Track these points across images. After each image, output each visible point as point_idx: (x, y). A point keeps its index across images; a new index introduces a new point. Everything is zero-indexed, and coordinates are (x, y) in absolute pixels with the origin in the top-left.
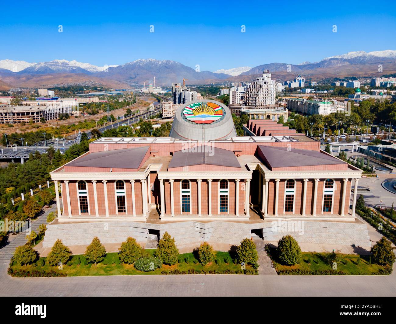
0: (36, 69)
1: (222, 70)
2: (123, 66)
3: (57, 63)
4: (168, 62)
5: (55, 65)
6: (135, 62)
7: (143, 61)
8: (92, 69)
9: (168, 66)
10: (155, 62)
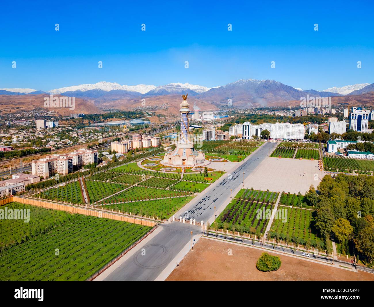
0: (156, 92)
2: (224, 87)
3: (173, 85)
4: (268, 81)
5: (170, 88)
6: (235, 82)
7: (244, 81)
8: (201, 90)
9: (267, 86)
10: (255, 83)
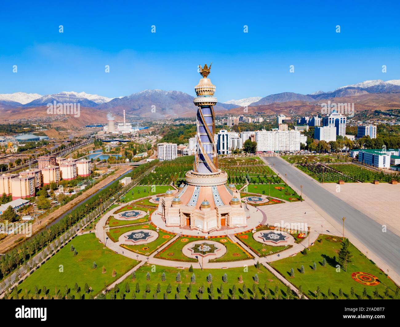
0: (43, 102)
1: (232, 100)
2: (128, 97)
3: (65, 94)
4: (175, 92)
5: (62, 97)
6: (141, 93)
7: (149, 92)
8: (101, 100)
9: (174, 97)
10: (161, 93)
